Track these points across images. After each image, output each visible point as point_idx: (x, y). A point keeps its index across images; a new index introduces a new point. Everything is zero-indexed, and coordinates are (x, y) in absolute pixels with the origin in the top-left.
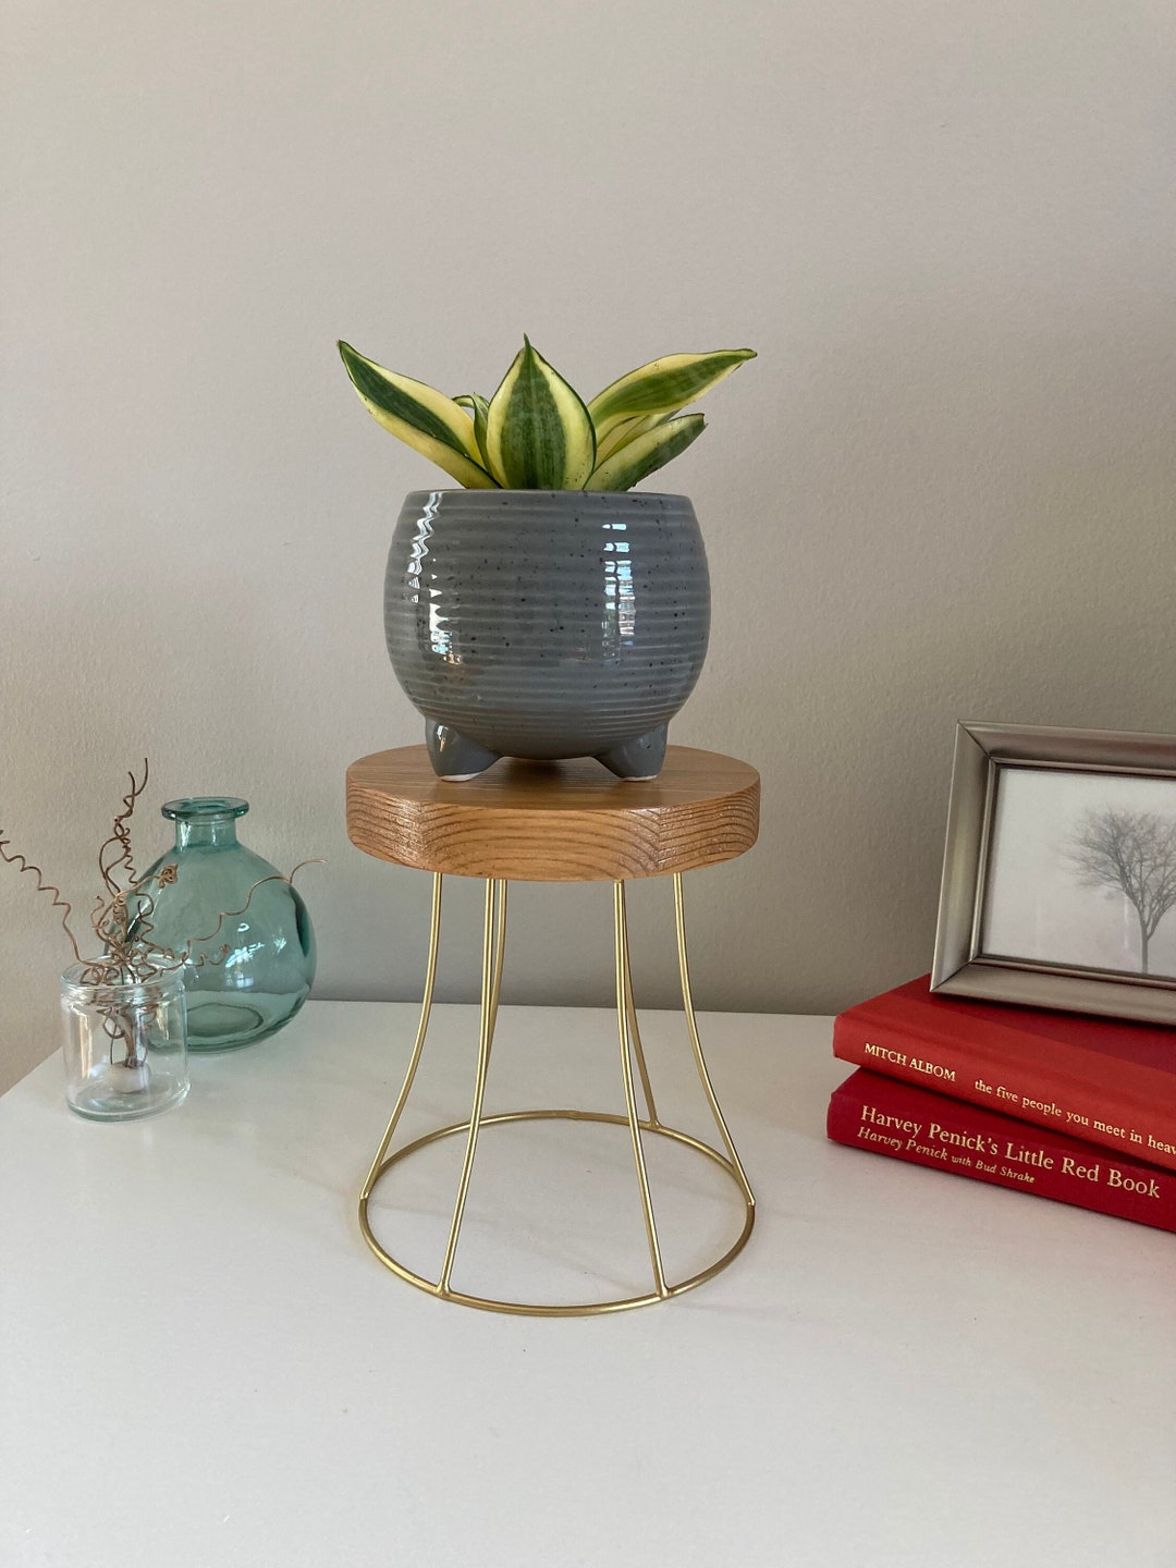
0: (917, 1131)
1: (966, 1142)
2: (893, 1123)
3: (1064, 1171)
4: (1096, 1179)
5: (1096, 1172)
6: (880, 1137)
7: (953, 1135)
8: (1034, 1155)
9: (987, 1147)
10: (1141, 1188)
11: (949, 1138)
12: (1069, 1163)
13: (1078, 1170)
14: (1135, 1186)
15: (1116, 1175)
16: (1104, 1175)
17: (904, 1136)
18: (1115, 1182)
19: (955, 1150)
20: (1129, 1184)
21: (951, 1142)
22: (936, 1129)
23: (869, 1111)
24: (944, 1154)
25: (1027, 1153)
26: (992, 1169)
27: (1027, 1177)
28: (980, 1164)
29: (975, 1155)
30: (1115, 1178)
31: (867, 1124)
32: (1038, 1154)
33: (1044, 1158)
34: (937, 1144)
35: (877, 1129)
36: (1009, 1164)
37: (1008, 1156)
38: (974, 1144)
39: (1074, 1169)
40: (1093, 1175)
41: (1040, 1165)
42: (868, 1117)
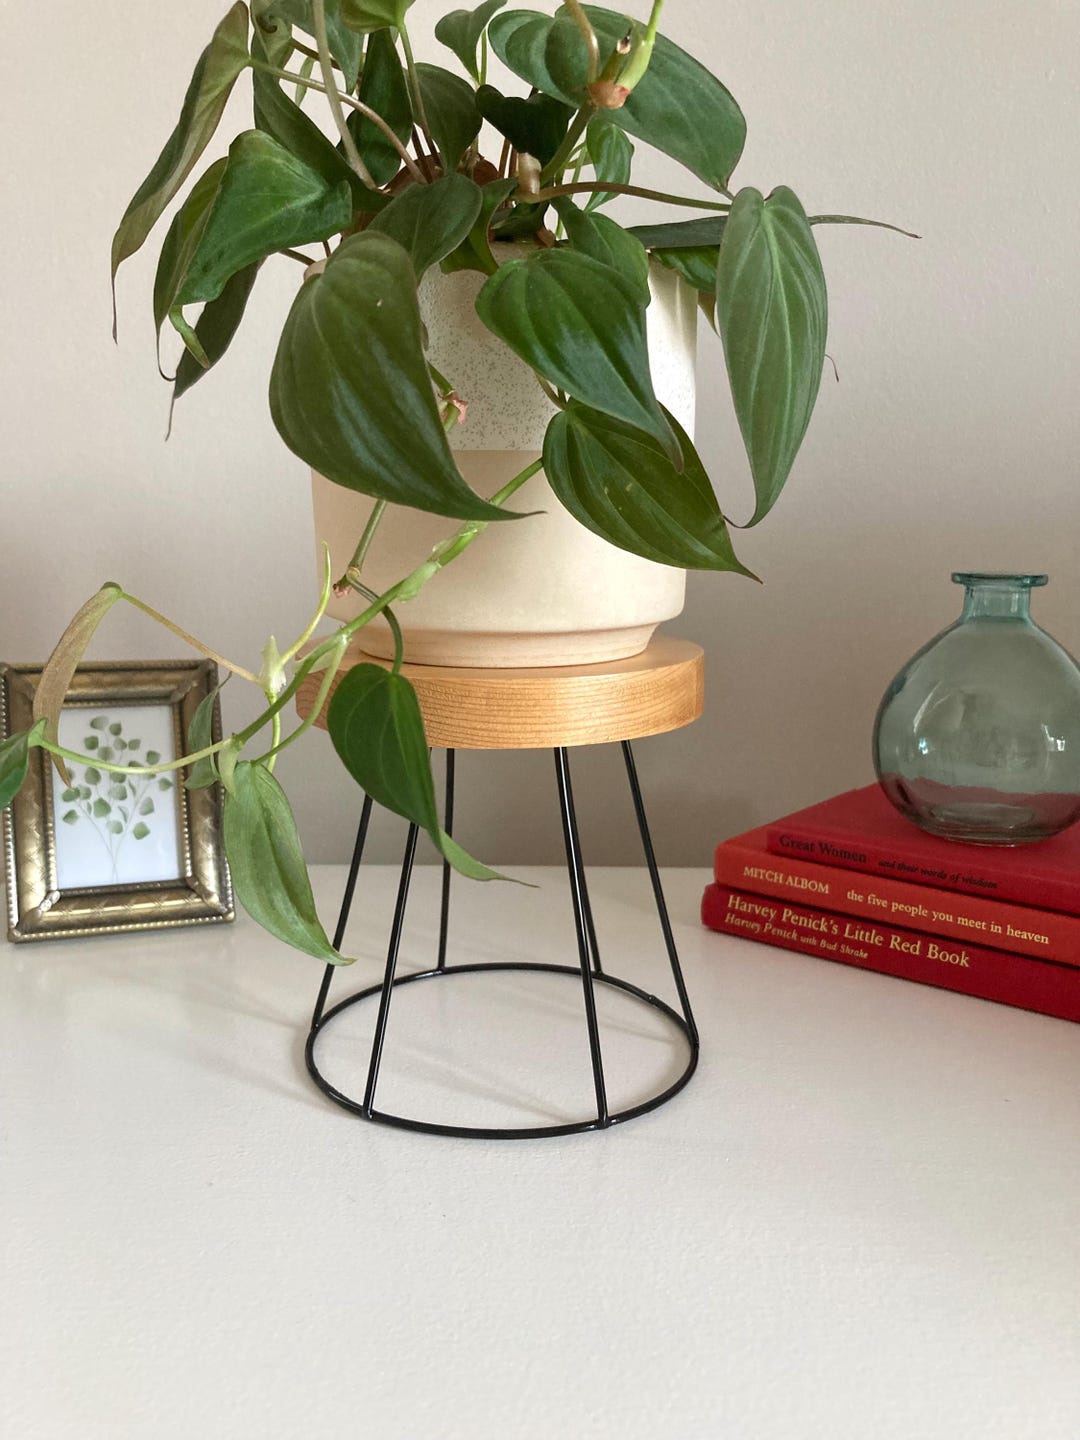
0: (772, 916)
1: (812, 925)
2: (753, 909)
3: (892, 946)
4: (917, 953)
5: (918, 947)
6: (743, 922)
7: (801, 918)
8: (868, 934)
9: (830, 928)
10: (954, 959)
11: (798, 921)
12: (896, 940)
13: (903, 945)
14: (949, 958)
15: (934, 948)
16: (925, 949)
17: (762, 921)
18: (933, 954)
19: (804, 932)
20: (944, 957)
21: (800, 924)
22: (788, 913)
23: (735, 899)
24: (794, 935)
25: (862, 933)
26: (834, 947)
27: (862, 954)
28: (823, 943)
29: (819, 935)
30: (933, 952)
31: (733, 911)
32: (871, 932)
33: (875, 937)
34: (789, 926)
35: (740, 915)
36: (847, 942)
37: (846, 935)
38: (819, 926)
39: (900, 944)
40: (915, 950)
41: (872, 942)
42: (734, 905)
